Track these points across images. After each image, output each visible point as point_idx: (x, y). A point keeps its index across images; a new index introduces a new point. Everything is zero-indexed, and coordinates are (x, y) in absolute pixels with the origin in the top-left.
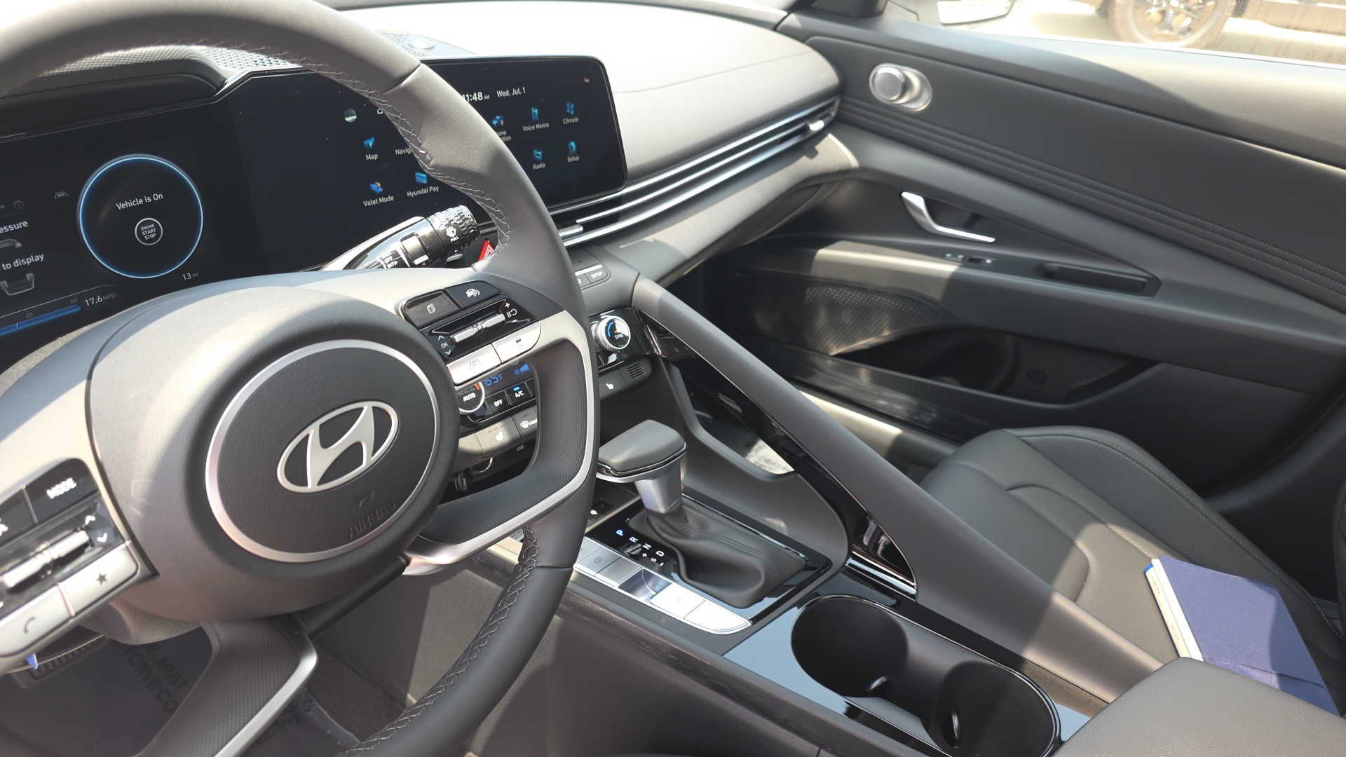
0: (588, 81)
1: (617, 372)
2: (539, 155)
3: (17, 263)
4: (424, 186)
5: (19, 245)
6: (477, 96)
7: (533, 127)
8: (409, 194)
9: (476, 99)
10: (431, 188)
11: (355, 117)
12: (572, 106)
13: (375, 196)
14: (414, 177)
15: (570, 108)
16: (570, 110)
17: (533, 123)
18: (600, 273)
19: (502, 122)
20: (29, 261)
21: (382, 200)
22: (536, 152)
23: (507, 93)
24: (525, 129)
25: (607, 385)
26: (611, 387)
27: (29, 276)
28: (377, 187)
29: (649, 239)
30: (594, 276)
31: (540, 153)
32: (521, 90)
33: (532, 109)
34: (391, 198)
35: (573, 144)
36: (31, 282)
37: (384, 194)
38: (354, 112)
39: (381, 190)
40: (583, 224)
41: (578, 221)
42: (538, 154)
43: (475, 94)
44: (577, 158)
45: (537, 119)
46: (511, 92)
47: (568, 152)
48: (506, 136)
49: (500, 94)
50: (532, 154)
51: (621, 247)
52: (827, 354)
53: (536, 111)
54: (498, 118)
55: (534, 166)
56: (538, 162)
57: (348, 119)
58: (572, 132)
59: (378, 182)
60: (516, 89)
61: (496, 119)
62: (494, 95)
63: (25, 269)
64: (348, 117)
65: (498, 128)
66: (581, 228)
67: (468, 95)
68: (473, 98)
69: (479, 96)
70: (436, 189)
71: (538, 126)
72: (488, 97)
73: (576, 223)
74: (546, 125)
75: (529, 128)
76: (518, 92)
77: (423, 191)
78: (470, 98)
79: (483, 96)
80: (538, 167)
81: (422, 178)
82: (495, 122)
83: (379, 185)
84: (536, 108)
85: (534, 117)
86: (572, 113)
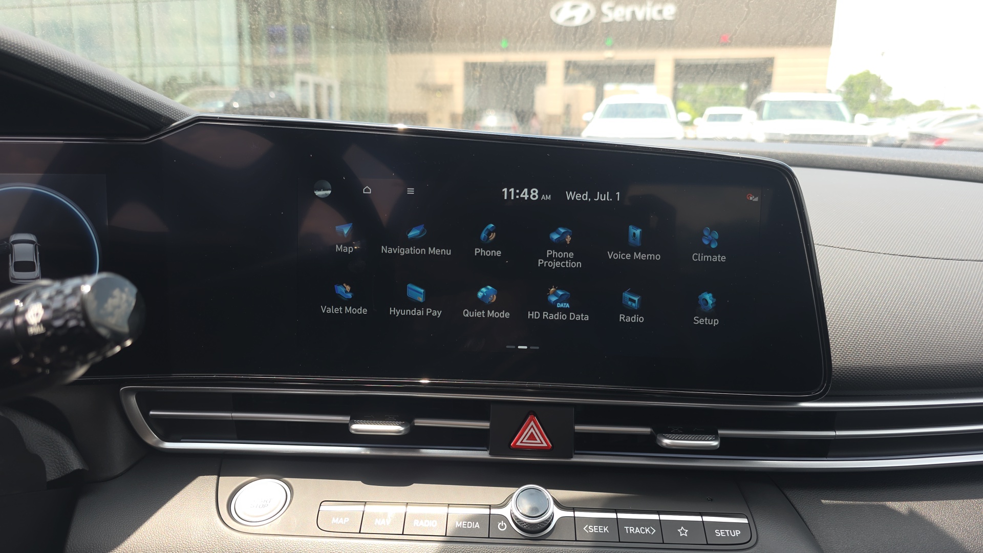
0: (756, 199)
2: (634, 301)
4: (418, 305)
6: (529, 194)
7: (628, 256)
8: (393, 311)
9: (526, 197)
10: (429, 310)
11: (329, 192)
13: (338, 301)
14: (404, 290)
17: (632, 250)
18: (737, 533)
19: (568, 239)
21: (349, 310)
22: (627, 295)
23: (585, 196)
24: (611, 255)
28: (344, 290)
29: (901, 506)
30: (720, 533)
31: (636, 299)
32: (613, 196)
33: (631, 227)
34: (363, 311)
35: (708, 297)
37: (353, 303)
38: (329, 185)
39: (350, 295)
40: (724, 440)
41: (720, 432)
42: (632, 300)
43: (526, 190)
44: (715, 322)
45: (638, 243)
46: (592, 195)
47: (695, 308)
48: (572, 260)
49: (570, 196)
50: (620, 297)
51: (823, 501)
53: (638, 232)
54: (562, 230)
55: (622, 317)
56: (630, 312)
57: (318, 193)
58: (709, 277)
59: (347, 285)
60: (603, 193)
61: (558, 233)
62: (559, 196)
64: (320, 190)
65: (560, 246)
66: (715, 443)
67: (512, 190)
68: (522, 196)
69: (535, 193)
70: (437, 313)
71: (638, 256)
72: (549, 197)
73: (713, 434)
74: (658, 257)
75: (619, 256)
76: (606, 197)
77: (414, 312)
78: (515, 194)
79: (540, 195)
80: (629, 319)
81: (417, 293)
82: (555, 236)
83: (348, 288)
84: (638, 227)
85: (631, 239)
86: (713, 246)
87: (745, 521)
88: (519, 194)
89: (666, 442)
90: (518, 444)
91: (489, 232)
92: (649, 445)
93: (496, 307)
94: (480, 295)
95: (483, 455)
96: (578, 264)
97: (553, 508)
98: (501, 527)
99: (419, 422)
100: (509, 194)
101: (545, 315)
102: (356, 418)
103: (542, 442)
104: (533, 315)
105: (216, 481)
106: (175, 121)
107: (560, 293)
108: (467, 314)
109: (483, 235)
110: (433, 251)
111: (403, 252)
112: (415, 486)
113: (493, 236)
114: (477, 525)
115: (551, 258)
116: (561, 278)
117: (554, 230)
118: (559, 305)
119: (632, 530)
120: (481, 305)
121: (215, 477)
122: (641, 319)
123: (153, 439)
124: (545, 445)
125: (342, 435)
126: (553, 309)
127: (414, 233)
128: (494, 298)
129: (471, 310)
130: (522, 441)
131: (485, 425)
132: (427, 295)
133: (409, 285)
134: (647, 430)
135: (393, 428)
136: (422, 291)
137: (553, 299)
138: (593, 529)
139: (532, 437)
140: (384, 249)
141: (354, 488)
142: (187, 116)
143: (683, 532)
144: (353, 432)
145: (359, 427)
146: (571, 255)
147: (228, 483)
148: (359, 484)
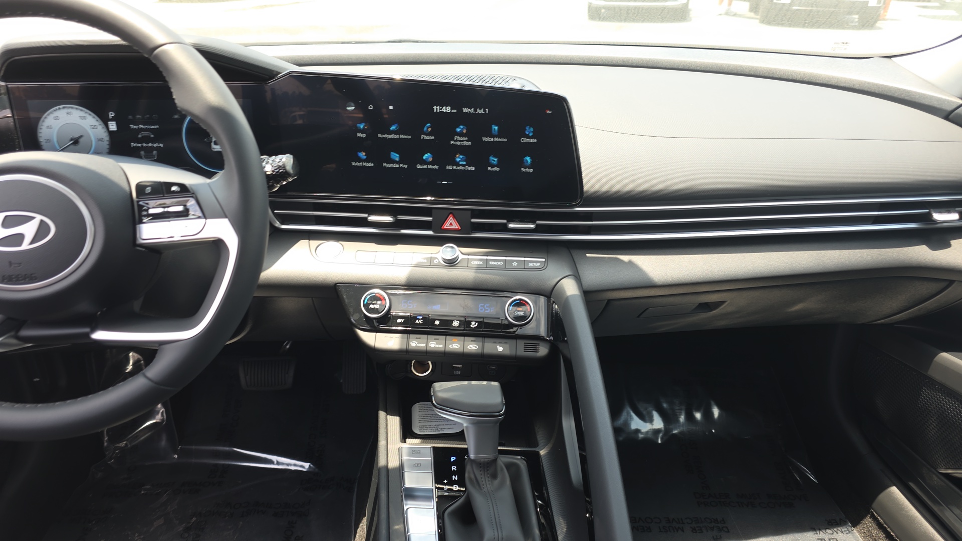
0: (550, 112)
1: (514, 341)
2: (494, 161)
3: (150, 145)
4: (397, 162)
5: (152, 136)
6: (446, 109)
7: (492, 139)
8: (385, 165)
9: (445, 111)
10: (401, 165)
11: (353, 108)
12: (532, 129)
13: (360, 160)
14: (390, 155)
15: (529, 131)
16: (529, 133)
17: (493, 136)
19: (465, 131)
20: (156, 145)
21: (365, 164)
22: (491, 158)
23: (472, 111)
24: (484, 139)
25: (498, 346)
26: (500, 349)
27: (155, 153)
28: (362, 155)
30: (531, 264)
31: (496, 160)
32: (485, 110)
33: (493, 126)
34: (371, 165)
35: (528, 159)
36: (154, 156)
37: (366, 161)
38: (353, 104)
39: (365, 157)
40: (537, 226)
41: (537, 222)
42: (494, 160)
43: (444, 107)
44: (531, 170)
45: (497, 134)
46: (475, 110)
47: (522, 164)
48: (467, 141)
49: (465, 110)
50: (488, 159)
52: (936, 469)
53: (496, 128)
54: (462, 127)
55: (489, 168)
56: (493, 166)
57: (348, 108)
58: (528, 149)
59: (364, 152)
60: (480, 109)
61: (460, 128)
62: (460, 111)
63: (153, 149)
64: (349, 107)
65: (461, 134)
66: (532, 226)
67: (438, 107)
68: (443, 110)
69: (448, 109)
70: (405, 166)
71: (497, 139)
72: (455, 111)
73: (533, 222)
74: (505, 140)
75: (488, 139)
76: (482, 111)
77: (395, 166)
78: (440, 109)
79: (451, 109)
80: (493, 169)
81: (395, 156)
82: (458, 130)
83: (364, 154)
84: (497, 126)
85: (493, 132)
86: (531, 135)
87: (544, 260)
88: (441, 109)
89: (511, 226)
90: (445, 227)
91: (428, 127)
92: (504, 228)
93: (432, 163)
94: (424, 157)
95: (430, 233)
96: (469, 143)
97: (458, 253)
98: (436, 261)
99: (400, 217)
100: (437, 109)
101: (455, 167)
102: (370, 214)
103: (456, 226)
104: (449, 167)
105: (308, 244)
106: (281, 73)
107: (461, 157)
108: (419, 166)
109: (425, 129)
110: (402, 136)
111: (388, 137)
112: (399, 246)
113: (430, 129)
114: (426, 261)
115: (457, 140)
116: (462, 150)
117: (458, 127)
118: (461, 163)
119: (492, 263)
120: (425, 162)
121: (308, 240)
122: (498, 169)
123: (277, 224)
124: (457, 228)
125: (364, 223)
126: (458, 164)
127: (393, 128)
128: (431, 159)
129: (421, 165)
130: (447, 226)
131: (430, 219)
132: (400, 157)
133: (392, 153)
134: (505, 221)
135: (388, 219)
136: (398, 155)
137: (458, 160)
138: (476, 263)
139: (451, 224)
140: (380, 136)
141: (372, 246)
142: (286, 69)
143: (515, 264)
144: (369, 220)
145: (373, 218)
146: (466, 139)
147: (315, 243)
148: (374, 244)
